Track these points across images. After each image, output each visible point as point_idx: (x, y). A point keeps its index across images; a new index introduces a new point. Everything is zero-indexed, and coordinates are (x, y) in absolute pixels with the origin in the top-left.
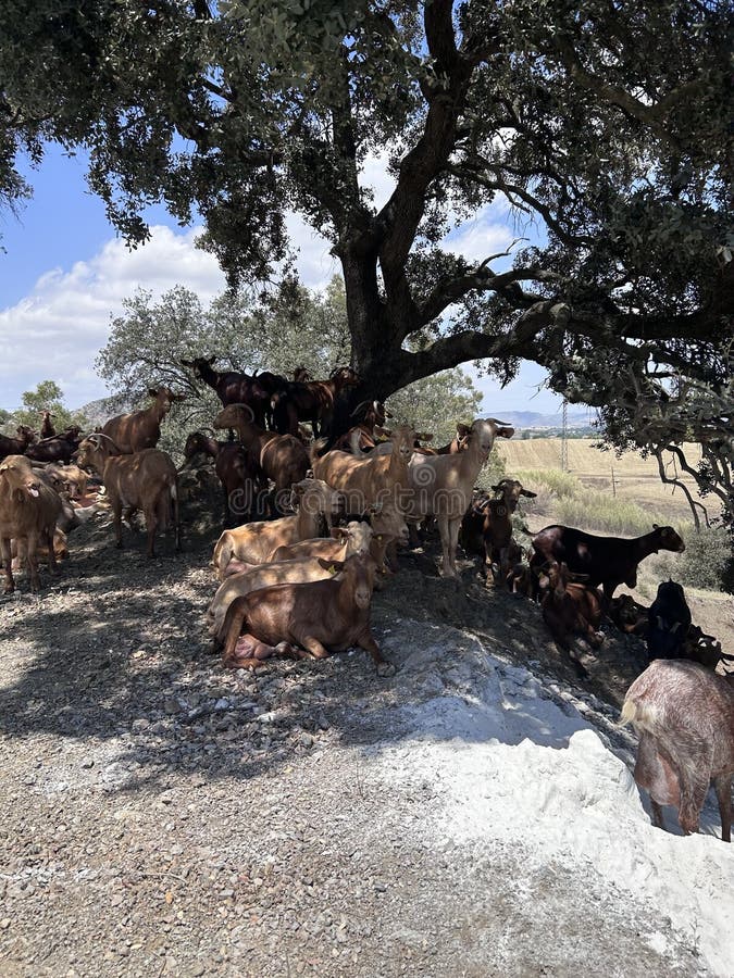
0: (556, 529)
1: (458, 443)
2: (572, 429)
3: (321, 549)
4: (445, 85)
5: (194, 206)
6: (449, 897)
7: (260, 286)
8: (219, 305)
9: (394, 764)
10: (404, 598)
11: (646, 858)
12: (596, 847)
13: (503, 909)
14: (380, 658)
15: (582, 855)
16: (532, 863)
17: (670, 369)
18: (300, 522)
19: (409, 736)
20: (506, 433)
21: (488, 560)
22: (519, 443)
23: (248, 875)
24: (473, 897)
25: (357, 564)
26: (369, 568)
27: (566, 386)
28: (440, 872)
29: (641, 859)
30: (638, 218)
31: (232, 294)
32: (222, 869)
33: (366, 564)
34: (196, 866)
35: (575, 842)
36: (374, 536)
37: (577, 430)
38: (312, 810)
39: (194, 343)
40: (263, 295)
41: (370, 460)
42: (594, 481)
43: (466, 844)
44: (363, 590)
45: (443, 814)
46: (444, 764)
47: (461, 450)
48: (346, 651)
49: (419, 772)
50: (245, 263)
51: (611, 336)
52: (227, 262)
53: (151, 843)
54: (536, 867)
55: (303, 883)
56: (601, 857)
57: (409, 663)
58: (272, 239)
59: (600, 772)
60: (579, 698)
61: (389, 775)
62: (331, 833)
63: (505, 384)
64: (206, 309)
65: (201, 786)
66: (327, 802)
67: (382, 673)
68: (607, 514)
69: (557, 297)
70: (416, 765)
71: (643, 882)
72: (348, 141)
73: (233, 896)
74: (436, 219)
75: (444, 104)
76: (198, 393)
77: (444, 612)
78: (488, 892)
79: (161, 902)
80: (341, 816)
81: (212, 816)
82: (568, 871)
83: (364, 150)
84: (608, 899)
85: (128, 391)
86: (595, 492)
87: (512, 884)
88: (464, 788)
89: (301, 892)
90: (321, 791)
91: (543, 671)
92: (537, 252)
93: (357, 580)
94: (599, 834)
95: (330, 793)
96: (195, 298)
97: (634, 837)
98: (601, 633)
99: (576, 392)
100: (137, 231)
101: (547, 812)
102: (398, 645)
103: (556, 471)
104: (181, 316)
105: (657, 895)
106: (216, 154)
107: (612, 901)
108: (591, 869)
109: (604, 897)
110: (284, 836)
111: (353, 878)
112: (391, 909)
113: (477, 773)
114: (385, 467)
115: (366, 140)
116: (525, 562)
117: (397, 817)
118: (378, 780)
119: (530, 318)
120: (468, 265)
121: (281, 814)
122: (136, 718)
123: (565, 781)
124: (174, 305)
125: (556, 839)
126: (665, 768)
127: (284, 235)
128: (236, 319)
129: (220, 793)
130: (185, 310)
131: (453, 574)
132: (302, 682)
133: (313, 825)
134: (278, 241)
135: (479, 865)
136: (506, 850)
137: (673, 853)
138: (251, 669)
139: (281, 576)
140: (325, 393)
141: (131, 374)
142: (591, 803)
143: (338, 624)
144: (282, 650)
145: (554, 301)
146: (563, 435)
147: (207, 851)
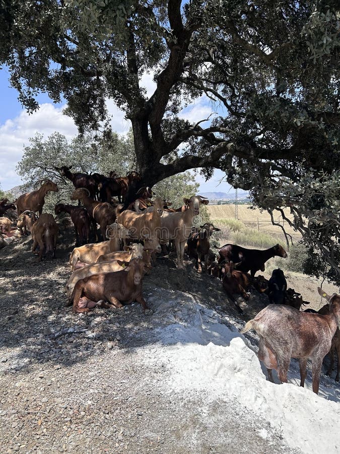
0: (229, 246)
1: (185, 206)
2: (240, 200)
3: (119, 256)
4: (175, 41)
5: (62, 95)
6: (171, 417)
7: (94, 133)
8: (76, 141)
9: (150, 356)
10: (159, 278)
11: (261, 395)
12: (239, 391)
13: (195, 422)
14: (146, 307)
15: (233, 394)
16: (209, 399)
17: (279, 173)
18: (111, 244)
19: (157, 343)
20: (205, 202)
21: (199, 260)
22: (216, 206)
23: (78, 411)
24: (182, 416)
25: (135, 263)
26: (141, 265)
27: (233, 181)
28: (167, 405)
29: (259, 395)
30: (261, 105)
31: (81, 136)
32: (66, 408)
33: (139, 263)
34: (54, 407)
35: (230, 389)
36: (145, 250)
37: (242, 201)
38: (110, 379)
39: (64, 159)
40: (96, 137)
41: (143, 215)
42: (250, 224)
43: (180, 392)
44: (138, 275)
45: (171, 379)
46: (172, 355)
47: (186, 210)
48: (131, 304)
49: (161, 359)
50: (87, 122)
51: (253, 158)
52: (78, 122)
53: (33, 397)
54: (211, 401)
55: (104, 413)
56: (241, 395)
57: (160, 309)
58: (99, 110)
59: (243, 356)
60: (238, 323)
61: (147, 361)
62: (119, 389)
63: (207, 179)
64: (69, 143)
65: (58, 369)
66: (118, 374)
67: (147, 314)
68: (255, 239)
69: (230, 140)
70: (160, 356)
71: (260, 406)
72: (134, 66)
73: (70, 421)
74: (176, 103)
75: (177, 50)
76: (65, 182)
77: (177, 284)
78: (189, 413)
79: (36, 425)
80: (123, 381)
81: (62, 383)
82: (225, 402)
83: (142, 70)
84: (243, 414)
85: (32, 181)
86: (250, 229)
87: (200, 409)
88: (181, 366)
89: (103, 417)
90: (115, 369)
91: (223, 311)
92: (222, 119)
93: (135, 271)
94: (241, 385)
95: (119, 370)
96: (64, 138)
97: (257, 386)
98: (249, 293)
99: (236, 184)
100: (32, 105)
101: (218, 376)
102: (155, 300)
103: (233, 219)
104: (57, 147)
105: (265, 412)
106: (72, 70)
107: (244, 415)
108: (236, 401)
109: (241, 414)
110: (96, 391)
111: (127, 410)
112: (144, 423)
113: (187, 359)
114: (150, 218)
115: (143, 66)
116: (216, 261)
117: (149, 380)
118: (142, 363)
119: (217, 150)
120: (191, 124)
121: (96, 381)
122: (30, 338)
123: (228, 361)
124: (54, 141)
125: (221, 388)
126: (269, 352)
127: (105, 109)
128: (84, 148)
129: (67, 372)
130: (59, 143)
131: (182, 267)
132: (109, 319)
133: (110, 385)
134: (102, 112)
135: (185, 401)
136: (198, 394)
137: (274, 392)
138: (86, 313)
139: (100, 269)
140: (124, 183)
141: (33, 174)
142: (239, 371)
143: (127, 291)
144: (100, 304)
145: (229, 142)
146: (236, 203)
147: (59, 400)
